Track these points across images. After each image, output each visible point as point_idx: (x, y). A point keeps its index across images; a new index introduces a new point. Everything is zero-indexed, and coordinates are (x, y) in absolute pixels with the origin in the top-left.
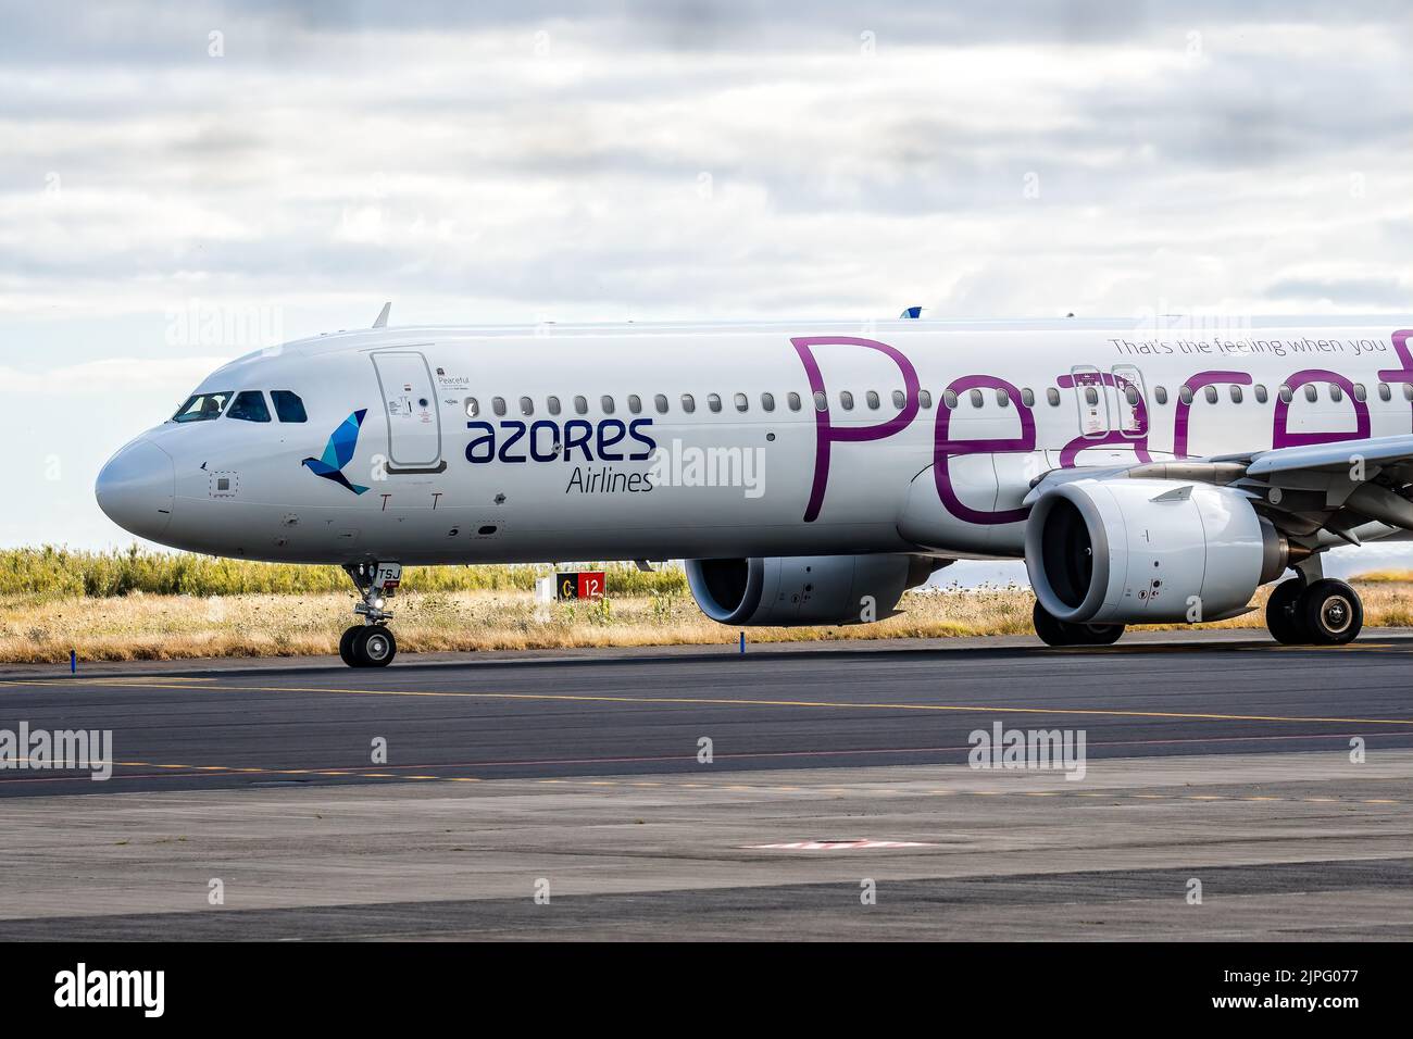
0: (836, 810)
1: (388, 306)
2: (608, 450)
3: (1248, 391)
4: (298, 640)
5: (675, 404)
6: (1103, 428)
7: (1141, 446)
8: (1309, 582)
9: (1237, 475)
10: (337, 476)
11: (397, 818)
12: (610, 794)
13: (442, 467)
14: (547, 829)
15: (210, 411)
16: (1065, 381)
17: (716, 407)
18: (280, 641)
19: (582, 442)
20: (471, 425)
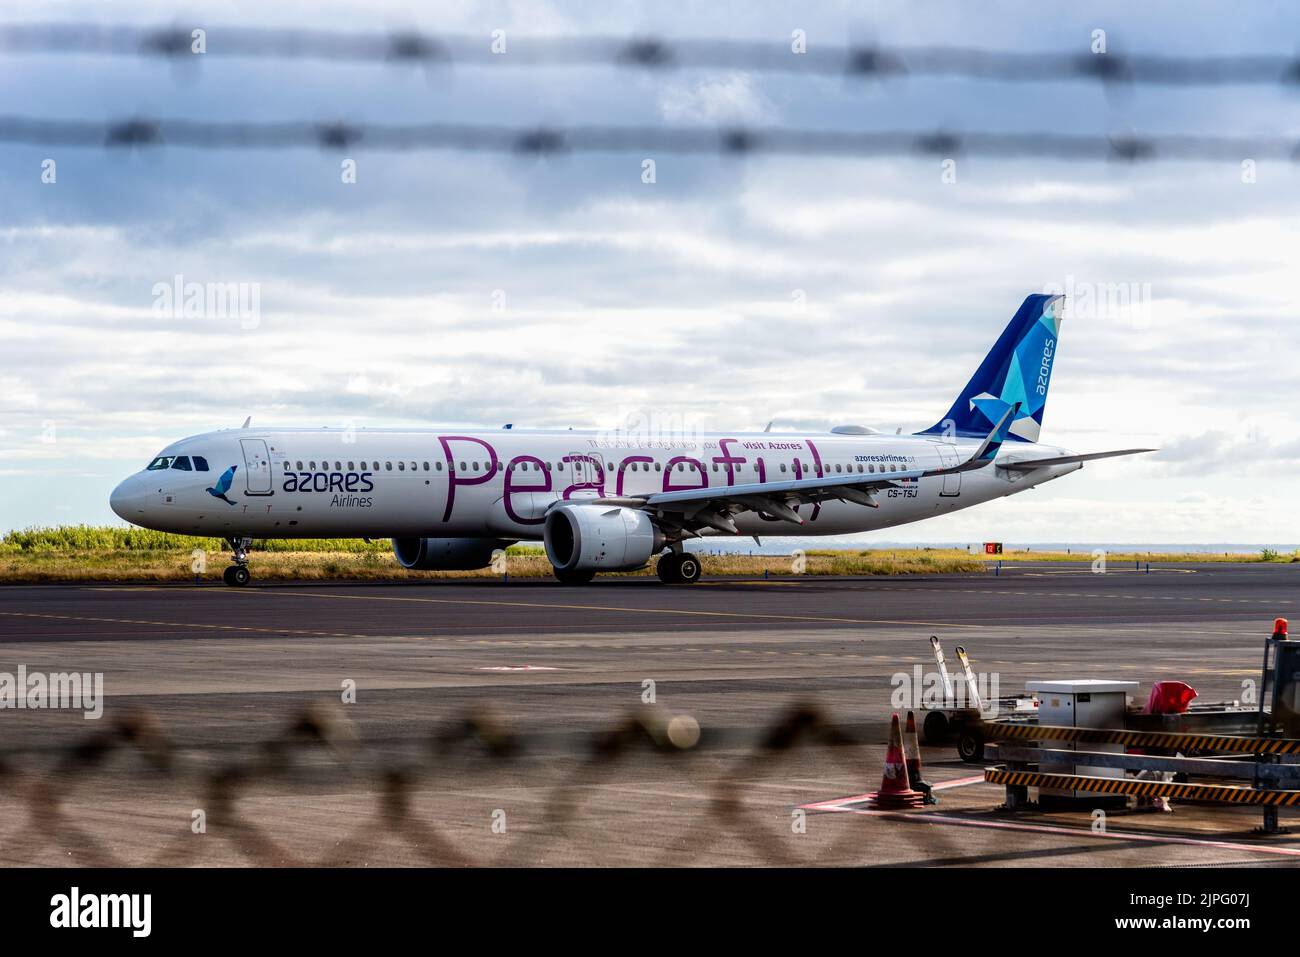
0: (524, 652)
1: (249, 418)
2: (350, 487)
3: (651, 466)
4: (303, 571)
5: (383, 466)
6: (583, 481)
7: (601, 490)
8: (677, 553)
9: (641, 504)
10: (222, 497)
11: (321, 653)
12: (423, 644)
13: (272, 493)
14: (388, 659)
15: (165, 465)
16: (566, 459)
17: (402, 468)
18: (295, 572)
19: (338, 483)
20: (286, 474)
